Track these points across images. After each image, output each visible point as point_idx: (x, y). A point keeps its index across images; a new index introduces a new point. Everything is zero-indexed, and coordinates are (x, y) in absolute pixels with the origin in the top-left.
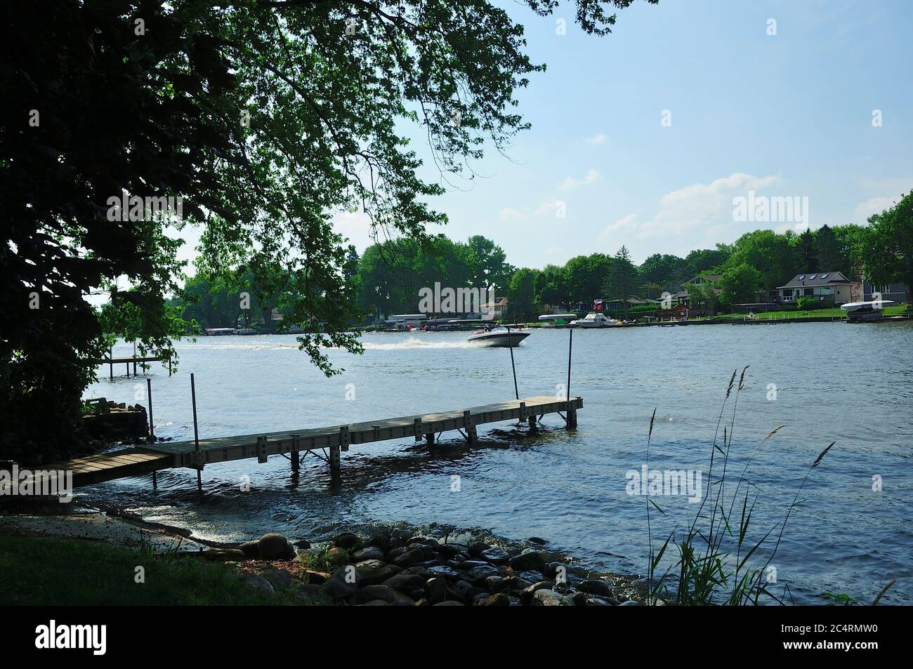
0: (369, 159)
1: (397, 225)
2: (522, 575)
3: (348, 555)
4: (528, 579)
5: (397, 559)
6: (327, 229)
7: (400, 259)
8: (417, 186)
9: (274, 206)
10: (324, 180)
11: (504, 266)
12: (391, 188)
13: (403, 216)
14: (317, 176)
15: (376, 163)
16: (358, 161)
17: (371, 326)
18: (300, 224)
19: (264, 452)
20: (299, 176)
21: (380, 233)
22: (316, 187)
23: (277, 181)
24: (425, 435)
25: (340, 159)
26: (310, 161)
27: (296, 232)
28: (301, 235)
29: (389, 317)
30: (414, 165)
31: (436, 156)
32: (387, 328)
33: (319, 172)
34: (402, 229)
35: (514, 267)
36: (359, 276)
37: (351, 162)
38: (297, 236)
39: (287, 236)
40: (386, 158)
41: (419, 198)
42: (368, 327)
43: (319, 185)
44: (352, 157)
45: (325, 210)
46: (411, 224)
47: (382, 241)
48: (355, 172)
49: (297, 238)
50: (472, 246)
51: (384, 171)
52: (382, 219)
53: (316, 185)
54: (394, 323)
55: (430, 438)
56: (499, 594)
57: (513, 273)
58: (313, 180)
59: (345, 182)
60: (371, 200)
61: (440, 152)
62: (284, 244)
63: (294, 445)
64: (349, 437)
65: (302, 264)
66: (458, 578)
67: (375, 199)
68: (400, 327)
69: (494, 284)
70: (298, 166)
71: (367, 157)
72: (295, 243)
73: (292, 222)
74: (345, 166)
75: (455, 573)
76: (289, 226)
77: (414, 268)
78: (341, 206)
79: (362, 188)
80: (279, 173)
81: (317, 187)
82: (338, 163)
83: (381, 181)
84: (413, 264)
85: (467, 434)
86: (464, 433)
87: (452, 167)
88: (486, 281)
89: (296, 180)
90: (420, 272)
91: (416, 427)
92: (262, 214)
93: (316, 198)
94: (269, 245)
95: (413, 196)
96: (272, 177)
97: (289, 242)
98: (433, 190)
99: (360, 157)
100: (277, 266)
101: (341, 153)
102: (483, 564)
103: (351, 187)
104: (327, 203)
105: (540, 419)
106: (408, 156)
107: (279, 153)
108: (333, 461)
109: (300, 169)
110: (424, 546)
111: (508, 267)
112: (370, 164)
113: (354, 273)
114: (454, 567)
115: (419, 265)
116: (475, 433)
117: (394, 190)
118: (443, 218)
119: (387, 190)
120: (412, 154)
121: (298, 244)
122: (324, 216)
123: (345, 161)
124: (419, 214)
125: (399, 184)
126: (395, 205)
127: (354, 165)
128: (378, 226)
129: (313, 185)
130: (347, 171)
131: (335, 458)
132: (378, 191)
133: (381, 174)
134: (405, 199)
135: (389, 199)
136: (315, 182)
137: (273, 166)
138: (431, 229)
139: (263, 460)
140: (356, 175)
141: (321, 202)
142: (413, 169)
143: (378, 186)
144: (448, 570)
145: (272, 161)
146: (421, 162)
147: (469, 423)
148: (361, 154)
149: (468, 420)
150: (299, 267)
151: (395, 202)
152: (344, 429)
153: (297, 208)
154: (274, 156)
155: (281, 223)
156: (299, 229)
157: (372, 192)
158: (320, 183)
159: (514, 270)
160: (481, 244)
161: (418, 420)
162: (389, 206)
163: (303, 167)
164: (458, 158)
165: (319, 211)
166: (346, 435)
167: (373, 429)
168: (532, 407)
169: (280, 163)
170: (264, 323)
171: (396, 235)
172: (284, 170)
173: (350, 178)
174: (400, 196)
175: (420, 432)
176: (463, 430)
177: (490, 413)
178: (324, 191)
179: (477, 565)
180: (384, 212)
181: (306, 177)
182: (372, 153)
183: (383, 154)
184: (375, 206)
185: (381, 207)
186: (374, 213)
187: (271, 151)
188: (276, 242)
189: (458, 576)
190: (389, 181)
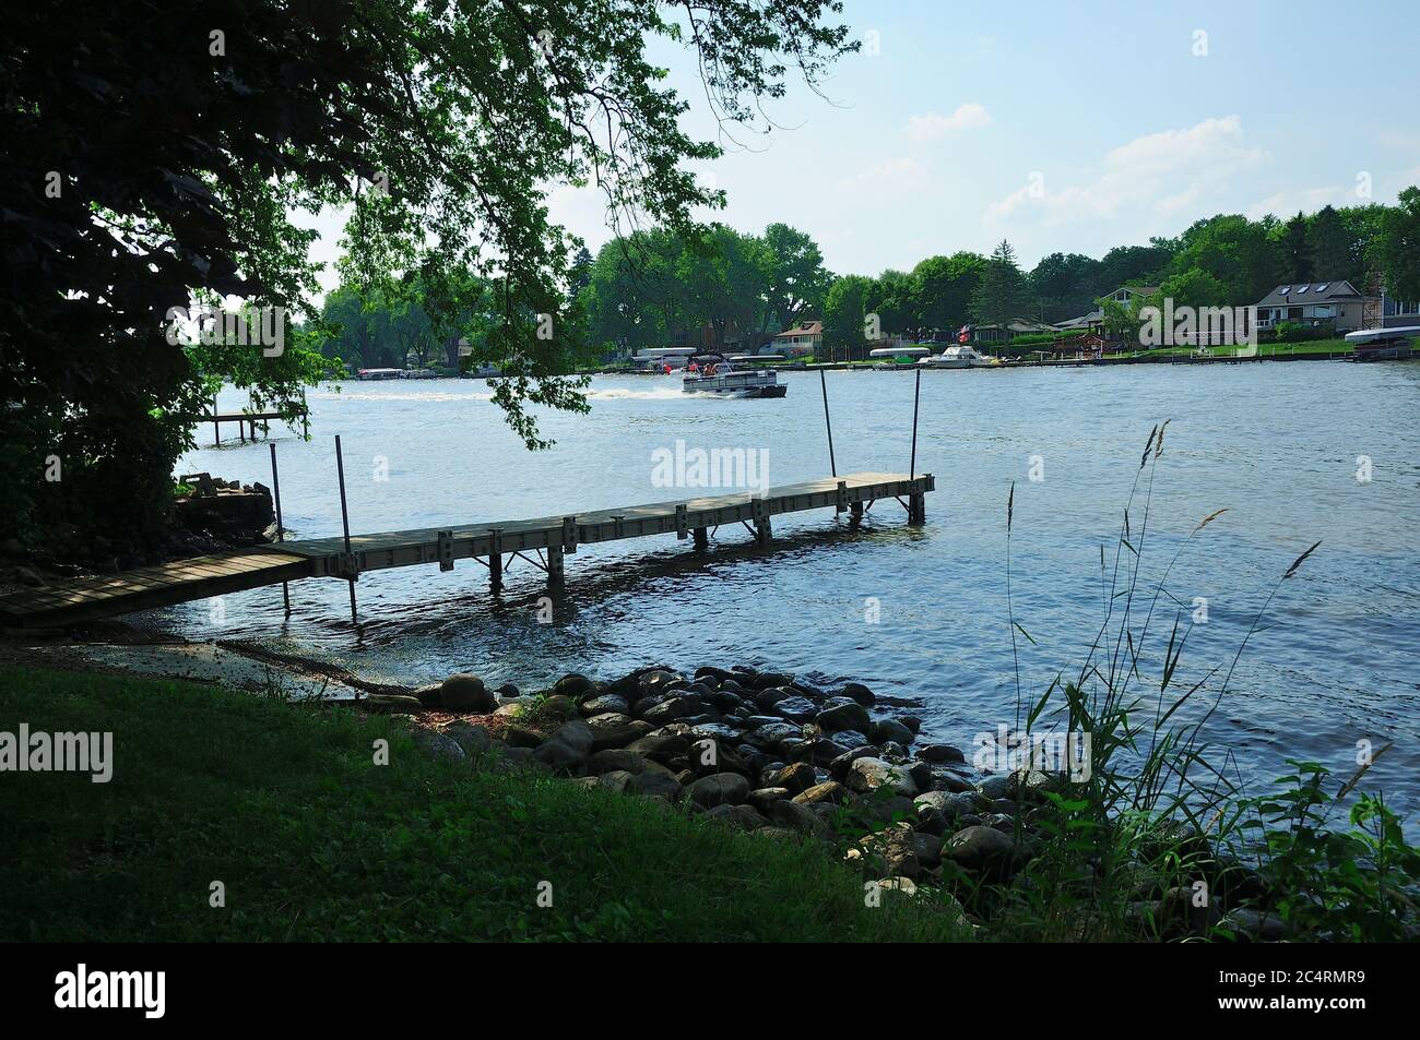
0: (605, 101)
1: (648, 207)
2: (835, 737)
3: (575, 706)
4: (843, 743)
5: (649, 711)
6: (543, 213)
7: (655, 261)
8: (681, 144)
9: (458, 180)
10: (536, 136)
11: (817, 273)
12: (640, 148)
13: (658, 193)
14: (525, 128)
15: (615, 107)
16: (588, 104)
17: (612, 366)
18: (498, 205)
19: (448, 555)
20: (497, 129)
21: (623, 218)
22: (523, 148)
23: (461, 136)
24: (692, 531)
25: (560, 101)
26: (512, 106)
27: (491, 218)
28: (499, 221)
29: (639, 352)
30: (676, 111)
31: (711, 96)
32: (635, 368)
33: (527, 123)
34: (656, 212)
35: (830, 273)
36: (593, 288)
37: (576, 105)
38: (494, 224)
39: (480, 224)
40: (632, 99)
41: (684, 164)
42: (607, 367)
43: (527, 143)
44: (577, 98)
45: (538, 184)
46: (671, 205)
47: (627, 233)
48: (585, 122)
49: (495, 229)
50: (769, 238)
51: (628, 120)
52: (625, 196)
53: (523, 144)
54: (646, 362)
55: (700, 536)
56: (799, 764)
57: (830, 283)
58: (518, 135)
59: (568, 139)
60: (608, 166)
61: (717, 88)
62: (473, 236)
63: (495, 544)
64: (576, 533)
65: (501, 268)
66: (739, 740)
67: (614, 165)
68: (655, 367)
69: (801, 301)
70: (495, 113)
71: (602, 98)
72: (490, 235)
73: (486, 203)
74: (568, 112)
75: (734, 734)
76: (482, 209)
77: (678, 275)
78: (563, 176)
79: (594, 148)
80: (464, 124)
81: (525, 147)
82: (558, 109)
83: (624, 136)
84: (676, 269)
85: (755, 529)
86: (752, 526)
87: (735, 113)
88: (789, 295)
89: (493, 135)
90: (686, 282)
91: (680, 519)
92: (439, 189)
93: (522, 165)
94: (450, 240)
95: (676, 160)
96: (454, 131)
97: (482, 235)
98: (708, 151)
99: (590, 97)
100: (462, 272)
101: (563, 91)
102: (777, 722)
103: (578, 147)
104: (540, 172)
105: (869, 507)
106: (664, 97)
107: (465, 91)
108: (554, 568)
109: (498, 118)
110: (688, 694)
111: (824, 274)
112: (607, 109)
113: (585, 283)
114: (734, 726)
115: (685, 270)
116: (769, 528)
117: (644, 151)
118: (721, 199)
119: (634, 151)
120: (672, 94)
121: (494, 238)
122: (535, 194)
123: (567, 103)
124: (686, 191)
125: (651, 139)
126: (646, 175)
127: (582, 111)
128: (620, 208)
129: (518, 143)
130: (571, 120)
131: (556, 565)
132: (619, 152)
133: (623, 124)
134: (662, 164)
135: (636, 165)
136: (521, 138)
137: (455, 113)
138: (699, 215)
139: (447, 567)
140: (584, 127)
141: (528, 169)
142: (675, 118)
143: (620, 142)
144: (724, 730)
145: (454, 104)
146: (686, 105)
147: (759, 513)
148: (592, 93)
149: (757, 510)
150: (497, 273)
151: (647, 170)
152: (568, 520)
153: (494, 180)
154: (457, 96)
155: (469, 202)
156: (497, 214)
157: (610, 153)
158: (530, 140)
159: (832, 278)
160: (783, 237)
161: (681, 508)
162: (636, 177)
163: (503, 115)
164: (746, 97)
165: (527, 183)
166: (572, 530)
167: (613, 521)
168: (857, 489)
169: (466, 107)
170: (447, 360)
171: (647, 223)
172: (473, 120)
173: (577, 131)
174: (653, 160)
175: (684, 525)
176: (750, 522)
177: (792, 498)
178: (538, 154)
179: (769, 722)
180: (629, 185)
181: (507, 131)
182: (610, 91)
183: (626, 93)
184: (615, 177)
185: (624, 178)
186: (613, 186)
187: (453, 88)
188: (462, 233)
189: (740, 737)
190: (636, 136)
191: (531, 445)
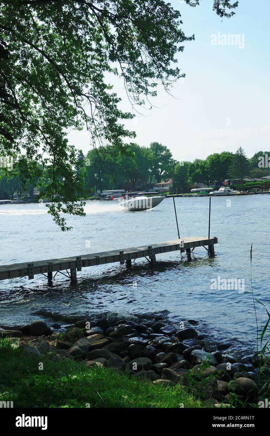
0: (89, 98)
1: (107, 137)
2: (184, 341)
3: (83, 332)
4: (187, 344)
5: (111, 333)
6: (66, 141)
7: (109, 157)
8: (118, 114)
9: (34, 128)
10: (63, 111)
11: (170, 160)
12: (103, 116)
13: (110, 132)
14: (59, 108)
15: (93, 100)
16: (83, 100)
17: (93, 197)
18: (49, 138)
19: (32, 273)
20: (48, 108)
21: (97, 142)
22: (58, 116)
23: (34, 112)
24: (126, 261)
25: (72, 98)
26: (55, 100)
27: (47, 143)
28: (50, 144)
29: (103, 192)
30: (117, 101)
31: (129, 96)
32: (102, 198)
33: (60, 107)
34: (110, 140)
35: (175, 161)
36: (85, 168)
37: (78, 100)
38: (48, 145)
39: (42, 145)
40: (99, 97)
41: (120, 122)
42: (91, 198)
43: (60, 114)
44: (79, 97)
45: (64, 130)
46: (114, 137)
47: (98, 147)
48: (82, 106)
49: (48, 147)
50: (152, 148)
51: (98, 105)
52: (98, 133)
53: (58, 115)
54: (106, 195)
55: (129, 262)
56: (171, 353)
57: (175, 164)
58: (56, 111)
59: (75, 113)
60: (91, 122)
61: (131, 93)
62: (40, 150)
63: (49, 268)
64: (81, 263)
65: (50, 162)
66: (147, 344)
67: (93, 122)
68: (109, 197)
69: (164, 171)
70: (47, 103)
71: (88, 97)
72: (46, 149)
73: (44, 137)
74: (75, 102)
75: (145, 341)
76: (43, 139)
77: (117, 162)
78: (73, 127)
79: (86, 115)
80: (35, 107)
81: (59, 116)
82: (71, 101)
83: (97, 111)
84: (116, 160)
85: (150, 260)
86: (149, 259)
87: (138, 102)
88: (159, 169)
89: (46, 111)
90: (120, 165)
91: (120, 257)
92: (26, 132)
93: (58, 122)
94: (31, 151)
95: (116, 120)
96: (32, 110)
97: (43, 149)
98: (127, 116)
99: (84, 97)
100: (35, 163)
101: (73, 94)
102: (161, 336)
103: (79, 115)
104: (65, 125)
105: (193, 250)
106: (112, 96)
107: (35, 95)
108: (73, 278)
109: (49, 105)
110: (126, 326)
111: (173, 161)
112: (90, 101)
113: (82, 166)
114: (144, 338)
115: (120, 160)
116: (155, 259)
117: (104, 117)
118: (134, 134)
119: (100, 117)
120: (115, 95)
121: (48, 150)
122: (63, 133)
123: (75, 99)
124: (121, 132)
125: (107, 112)
126: (106, 126)
127: (80, 102)
128: (96, 138)
129: (56, 114)
130: (77, 106)
131: (74, 276)
132: (95, 117)
133: (97, 107)
134: (111, 121)
135: (102, 122)
136: (57, 112)
137: (32, 102)
138: (126, 140)
139: (31, 277)
140: (82, 108)
141: (61, 124)
142: (116, 104)
143: (95, 113)
144: (141, 340)
145: (32, 100)
146: (120, 99)
147: (151, 253)
148: (84, 95)
149: (151, 251)
150: (49, 164)
151: (105, 124)
152: (78, 258)
153: (47, 128)
154: (33, 97)
155: (38, 137)
156: (49, 141)
157: (92, 118)
158: (61, 113)
159: (176, 162)
160: (157, 147)
161: (121, 252)
162: (102, 126)
163: (50, 104)
164: (142, 96)
165: (60, 129)
166: (80, 262)
167: (96, 257)
168: (188, 243)
169: (36, 101)
170: (29, 196)
171: (106, 143)
172: (39, 105)
173: (78, 109)
174: (108, 120)
175: (123, 259)
176: (148, 257)
177: (164, 247)
178: (63, 118)
179: (158, 336)
180: (99, 130)
181: (52, 109)
182: (91, 94)
183: (97, 95)
184: (93, 127)
185: (97, 127)
186: (93, 130)
187: (31, 94)
188: (35, 148)
189: (147, 342)
190: (101, 111)
191: (63, 229)
